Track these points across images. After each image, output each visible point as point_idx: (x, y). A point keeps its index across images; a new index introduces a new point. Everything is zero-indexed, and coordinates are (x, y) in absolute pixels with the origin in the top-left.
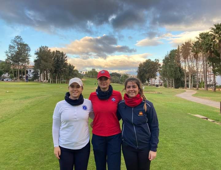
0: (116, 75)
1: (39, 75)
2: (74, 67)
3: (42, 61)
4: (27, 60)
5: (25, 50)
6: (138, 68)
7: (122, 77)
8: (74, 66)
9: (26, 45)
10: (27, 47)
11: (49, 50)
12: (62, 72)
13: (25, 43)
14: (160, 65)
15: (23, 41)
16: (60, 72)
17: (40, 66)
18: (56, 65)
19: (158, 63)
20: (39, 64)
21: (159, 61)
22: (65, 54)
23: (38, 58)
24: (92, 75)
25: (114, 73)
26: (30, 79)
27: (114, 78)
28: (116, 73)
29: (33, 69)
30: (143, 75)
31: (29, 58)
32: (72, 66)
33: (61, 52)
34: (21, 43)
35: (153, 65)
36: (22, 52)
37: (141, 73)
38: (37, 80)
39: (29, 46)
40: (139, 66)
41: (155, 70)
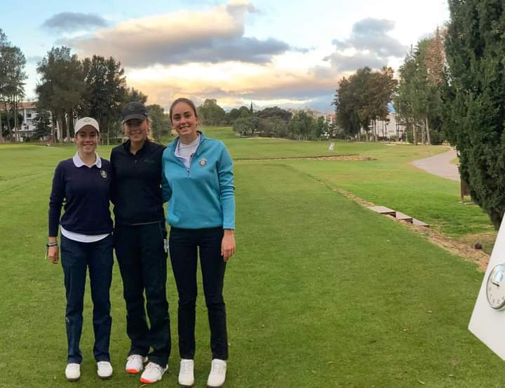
0: (278, 115)
1: (50, 126)
2: (144, 99)
3: (55, 88)
4: (18, 87)
5: (13, 64)
6: (337, 94)
7: (294, 120)
8: (145, 95)
9: (15, 50)
10: (17, 55)
11: (74, 56)
12: (113, 114)
13: (12, 46)
14: (396, 82)
15: (8, 41)
16: (105, 115)
17: (51, 100)
18: (93, 96)
19: (390, 77)
20: (47, 96)
21: (393, 72)
22: (119, 64)
23: (45, 81)
24: (206, 117)
25: (271, 109)
26: (30, 136)
27: (271, 123)
28: (276, 108)
29: (33, 109)
30: (352, 111)
31: (24, 82)
32: (141, 93)
33: (106, 58)
34: (3, 47)
35: (377, 84)
36: (6, 68)
37: (345, 107)
38: (45, 138)
39: (21, 50)
40: (338, 88)
41: (383, 96)
